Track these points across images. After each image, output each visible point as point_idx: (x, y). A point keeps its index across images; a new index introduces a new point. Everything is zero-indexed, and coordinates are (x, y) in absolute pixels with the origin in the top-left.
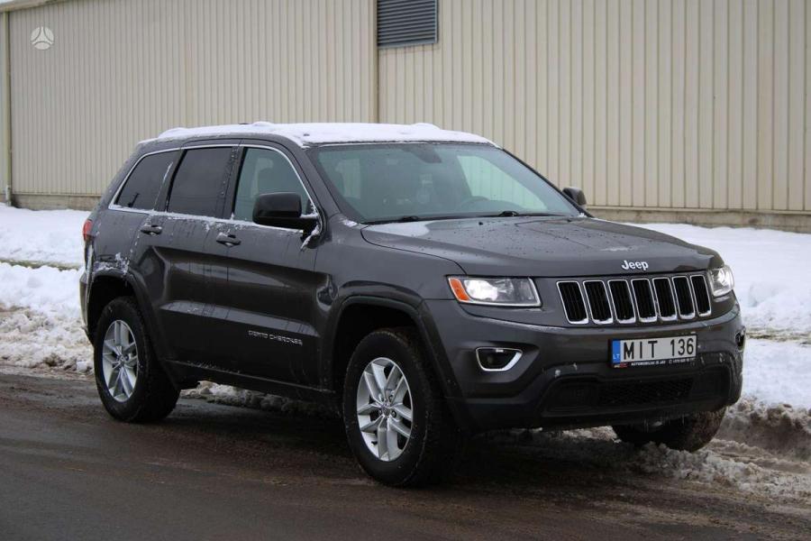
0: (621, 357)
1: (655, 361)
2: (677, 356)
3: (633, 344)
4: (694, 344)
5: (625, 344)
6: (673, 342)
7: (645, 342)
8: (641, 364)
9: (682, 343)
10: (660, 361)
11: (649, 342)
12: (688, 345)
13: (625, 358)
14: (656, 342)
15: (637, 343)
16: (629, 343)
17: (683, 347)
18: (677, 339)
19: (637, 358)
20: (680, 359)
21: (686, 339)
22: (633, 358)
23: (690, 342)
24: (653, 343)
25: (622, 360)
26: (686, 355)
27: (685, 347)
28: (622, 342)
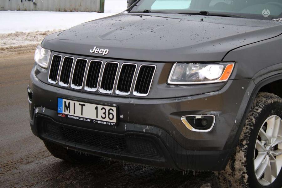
0: (62, 110)
1: (83, 118)
2: (100, 118)
3: (69, 102)
4: (115, 113)
5: (65, 102)
6: (96, 108)
7: (77, 103)
8: (74, 118)
9: (104, 111)
10: (86, 119)
11: (80, 104)
12: (109, 114)
13: (65, 111)
14: (84, 105)
15: (72, 103)
16: (67, 101)
17: (105, 113)
18: (100, 107)
19: (72, 113)
20: (102, 121)
21: (107, 108)
22: (69, 112)
23: (111, 111)
24: (82, 105)
25: (63, 112)
26: (107, 119)
27: (107, 114)
28: (64, 100)
